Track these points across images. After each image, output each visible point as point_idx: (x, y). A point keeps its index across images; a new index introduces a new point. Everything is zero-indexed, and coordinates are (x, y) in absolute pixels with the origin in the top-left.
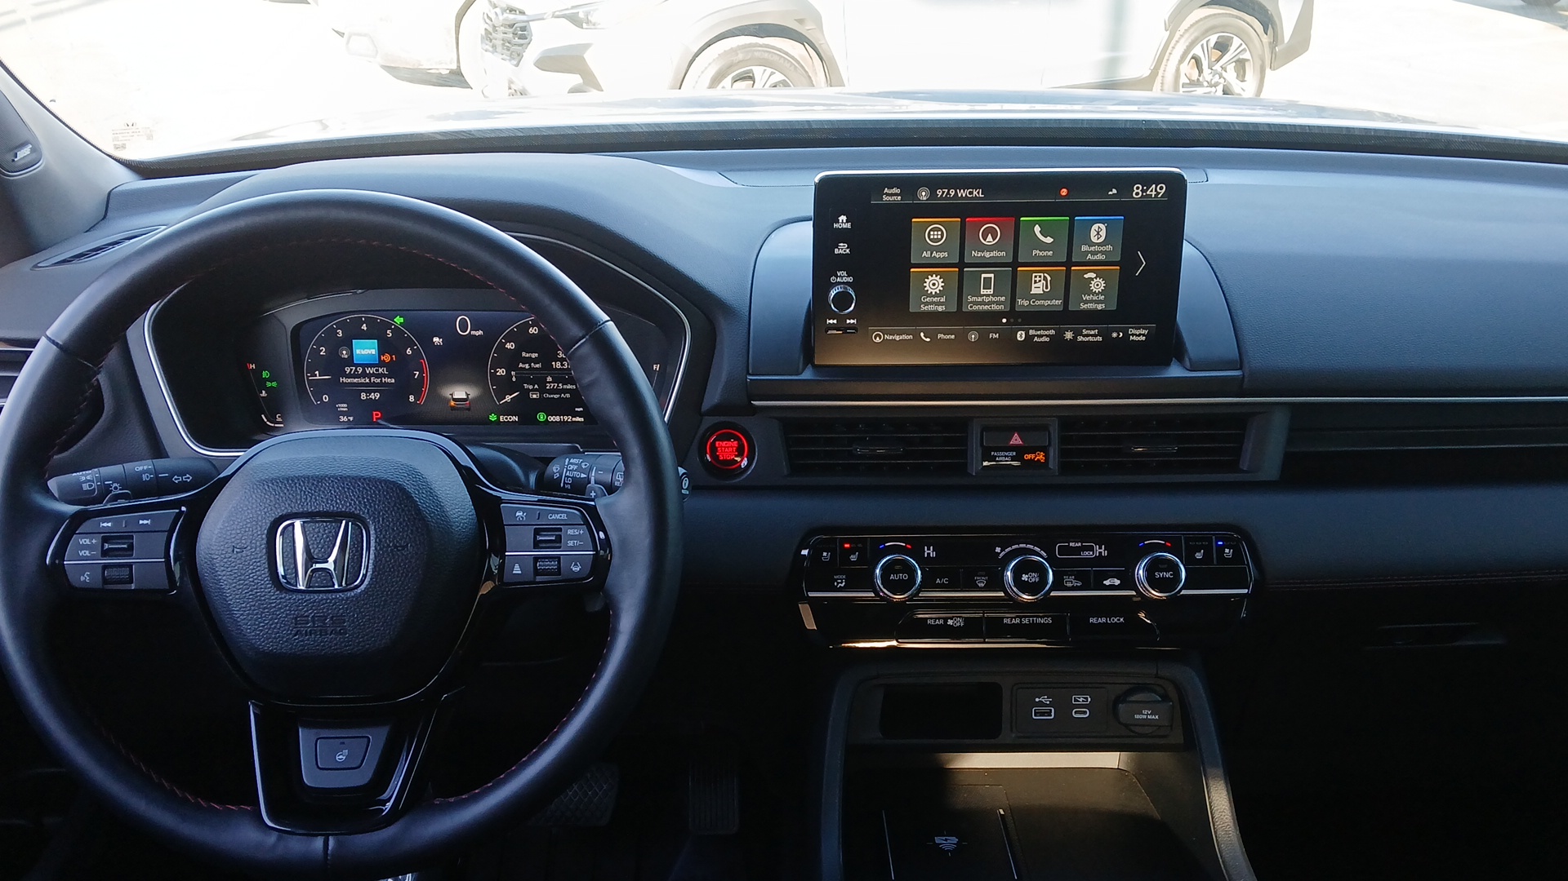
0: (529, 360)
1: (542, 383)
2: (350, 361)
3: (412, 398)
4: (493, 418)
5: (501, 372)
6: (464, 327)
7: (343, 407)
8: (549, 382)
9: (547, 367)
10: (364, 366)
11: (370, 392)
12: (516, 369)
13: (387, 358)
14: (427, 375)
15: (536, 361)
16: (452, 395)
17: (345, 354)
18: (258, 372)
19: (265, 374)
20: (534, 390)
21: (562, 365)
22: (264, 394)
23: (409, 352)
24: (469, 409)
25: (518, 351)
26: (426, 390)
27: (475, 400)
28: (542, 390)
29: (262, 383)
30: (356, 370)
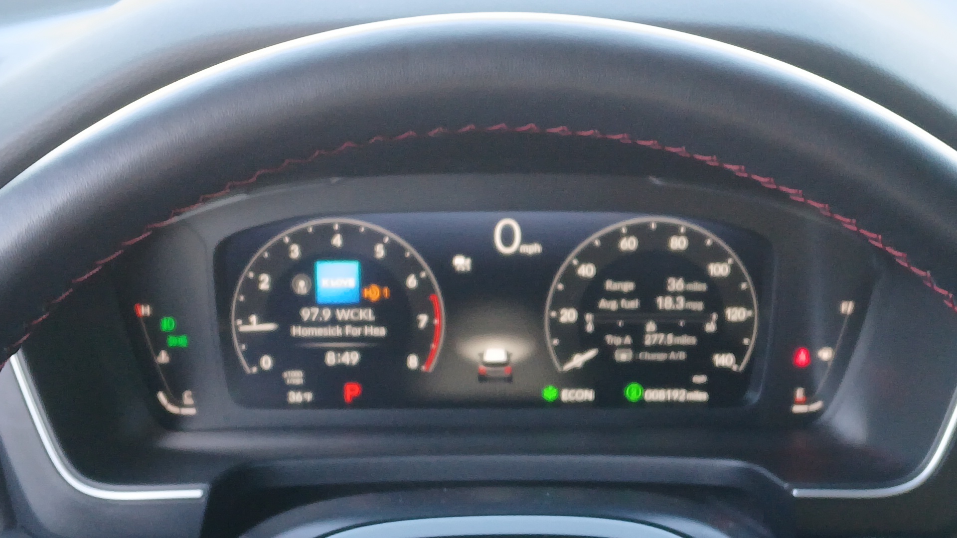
0: (617, 296)
1: (638, 333)
2: (310, 299)
3: (413, 362)
4: (549, 394)
5: (569, 315)
6: (508, 238)
7: (295, 377)
8: (652, 333)
9: (649, 309)
10: (334, 307)
11: (341, 351)
12: (594, 309)
13: (374, 293)
14: (440, 322)
15: (630, 296)
16: (481, 355)
17: (301, 286)
18: (153, 321)
19: (167, 324)
20: (623, 346)
21: (675, 302)
22: (163, 357)
23: (412, 282)
24: (509, 379)
25: (600, 278)
26: (437, 347)
27: (523, 365)
28: (638, 346)
29: (160, 341)
30: (320, 315)
